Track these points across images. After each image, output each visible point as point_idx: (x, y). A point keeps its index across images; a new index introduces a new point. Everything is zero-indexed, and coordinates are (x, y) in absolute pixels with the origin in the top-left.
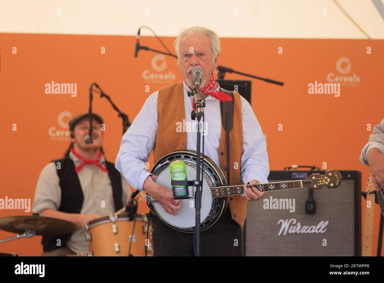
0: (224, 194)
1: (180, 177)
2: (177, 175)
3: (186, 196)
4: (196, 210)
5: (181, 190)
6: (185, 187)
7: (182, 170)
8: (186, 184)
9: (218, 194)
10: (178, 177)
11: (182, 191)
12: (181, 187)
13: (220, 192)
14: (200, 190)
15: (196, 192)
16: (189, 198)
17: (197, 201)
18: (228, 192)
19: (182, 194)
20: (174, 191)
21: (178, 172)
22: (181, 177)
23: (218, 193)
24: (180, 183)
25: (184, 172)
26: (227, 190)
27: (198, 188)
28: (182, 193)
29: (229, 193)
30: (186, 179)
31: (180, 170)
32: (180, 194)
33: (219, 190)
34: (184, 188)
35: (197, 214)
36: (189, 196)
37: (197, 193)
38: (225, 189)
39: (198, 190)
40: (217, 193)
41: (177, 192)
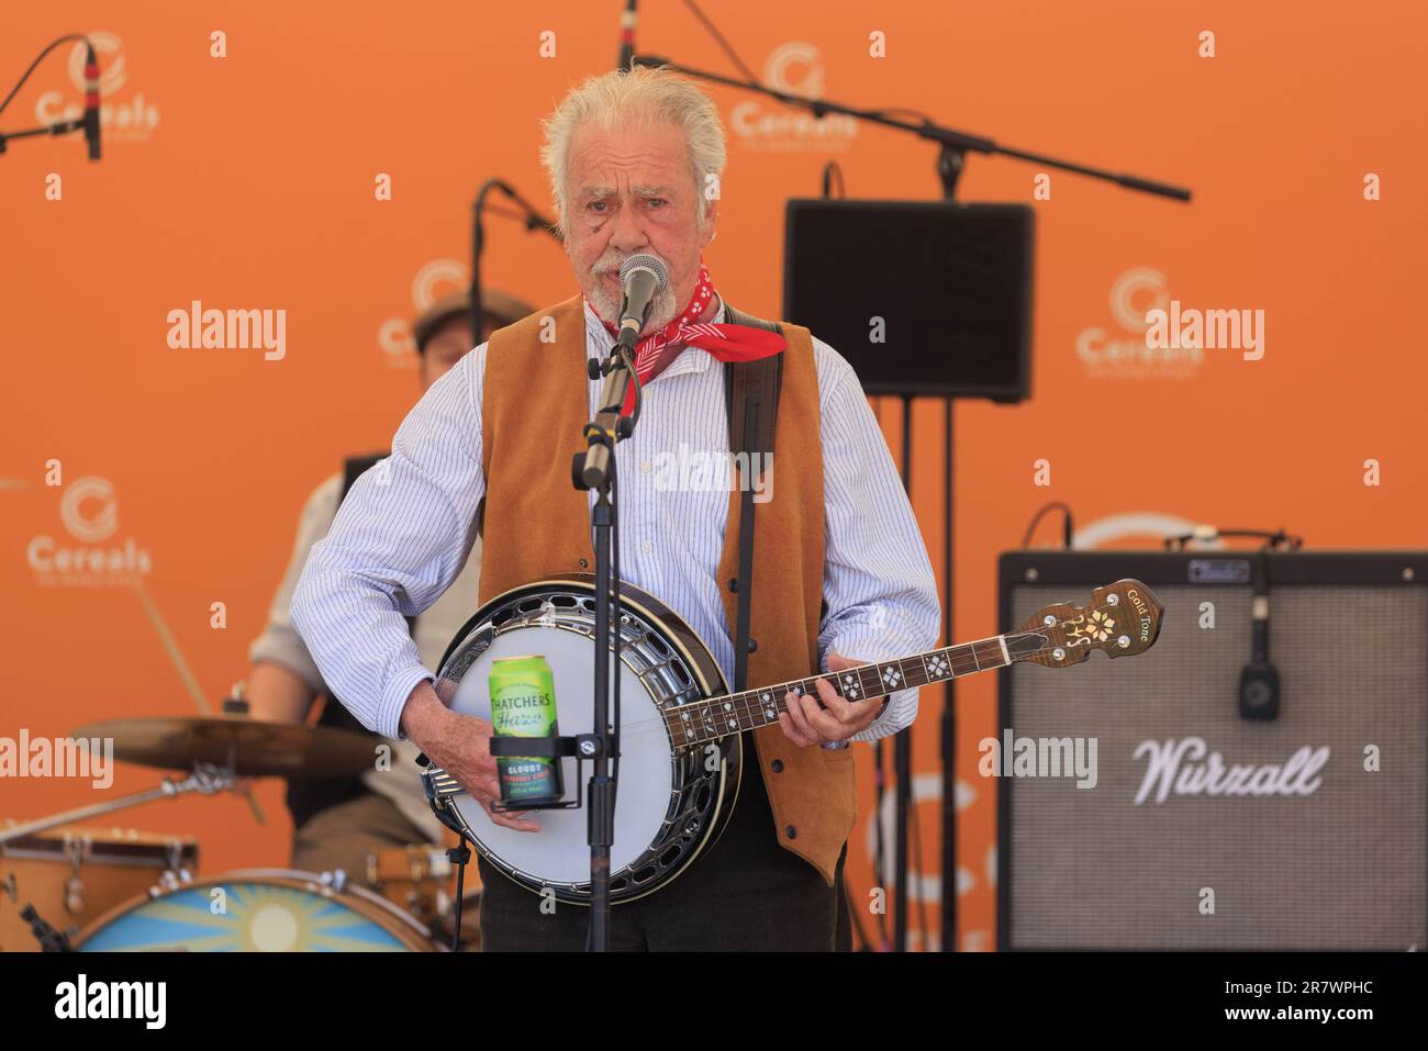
0: (713, 727)
1: (525, 723)
2: (513, 713)
3: (551, 799)
4: (593, 854)
5: (530, 773)
6: (545, 762)
7: (537, 693)
8: (551, 753)
9: (690, 733)
10: (521, 720)
11: (534, 777)
12: (529, 763)
13: (697, 724)
14: (610, 774)
15: (592, 780)
16: (563, 806)
17: (595, 816)
18: (728, 719)
19: (532, 789)
20: (505, 777)
21: (520, 703)
22: (529, 721)
23: (690, 727)
24: (527, 746)
25: (546, 700)
26: (724, 710)
27: (601, 766)
28: (536, 786)
29: (733, 723)
30: (554, 728)
31: (528, 693)
32: (525, 791)
33: (694, 713)
34: (543, 767)
35: (597, 870)
36: (563, 800)
37: (595, 786)
38: (716, 708)
39: (601, 773)
40: (687, 728)
41: (514, 782)
